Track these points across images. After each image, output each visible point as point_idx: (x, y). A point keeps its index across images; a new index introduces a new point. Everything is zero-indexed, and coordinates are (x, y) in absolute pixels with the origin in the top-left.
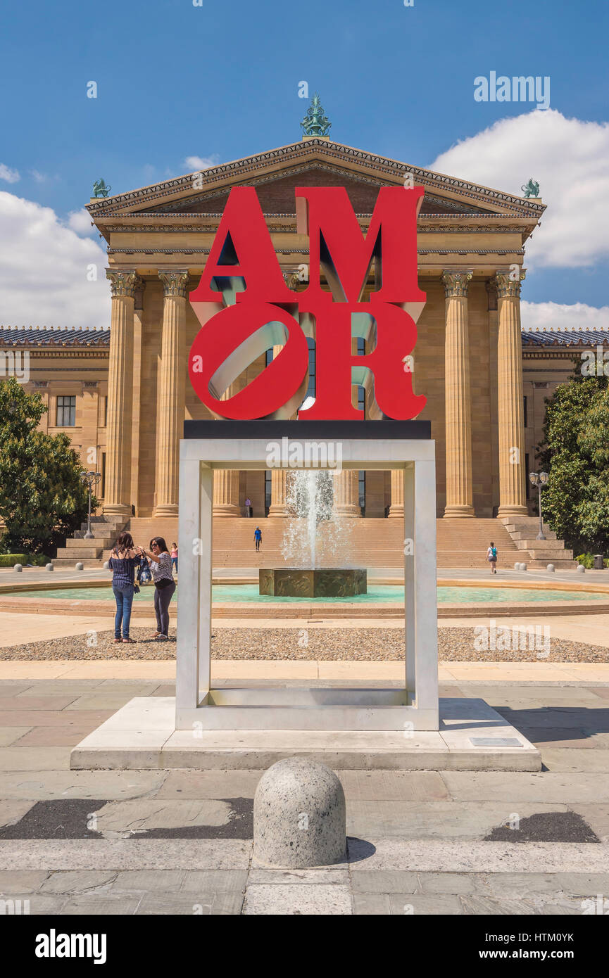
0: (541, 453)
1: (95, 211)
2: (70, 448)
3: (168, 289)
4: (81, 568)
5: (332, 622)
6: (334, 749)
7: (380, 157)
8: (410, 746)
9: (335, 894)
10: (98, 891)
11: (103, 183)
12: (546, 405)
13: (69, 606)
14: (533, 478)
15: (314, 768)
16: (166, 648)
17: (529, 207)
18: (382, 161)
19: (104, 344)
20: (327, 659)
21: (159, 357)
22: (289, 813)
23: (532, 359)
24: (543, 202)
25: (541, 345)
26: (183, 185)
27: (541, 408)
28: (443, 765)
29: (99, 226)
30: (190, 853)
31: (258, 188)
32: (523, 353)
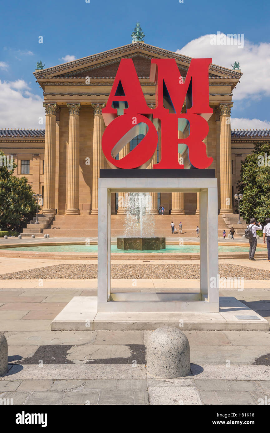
0: (239, 186)
1: (38, 76)
2: (27, 184)
3: (71, 112)
4: (34, 237)
5: (154, 261)
6: (173, 321)
7: (167, 51)
8: (208, 320)
9: (190, 391)
10: (78, 390)
11: (41, 63)
12: (242, 164)
13: (34, 255)
14: (236, 197)
15: (176, 332)
16: (82, 274)
17: (235, 74)
18: (168, 53)
19: (42, 137)
20: (156, 278)
21: (67, 143)
22: (165, 353)
23: (236, 143)
24: (241, 72)
25: (239, 137)
26: (77, 64)
27: (239, 165)
28: (224, 328)
29: (39, 82)
30: (117, 371)
31: (134, 59)
32: (231, 140)
